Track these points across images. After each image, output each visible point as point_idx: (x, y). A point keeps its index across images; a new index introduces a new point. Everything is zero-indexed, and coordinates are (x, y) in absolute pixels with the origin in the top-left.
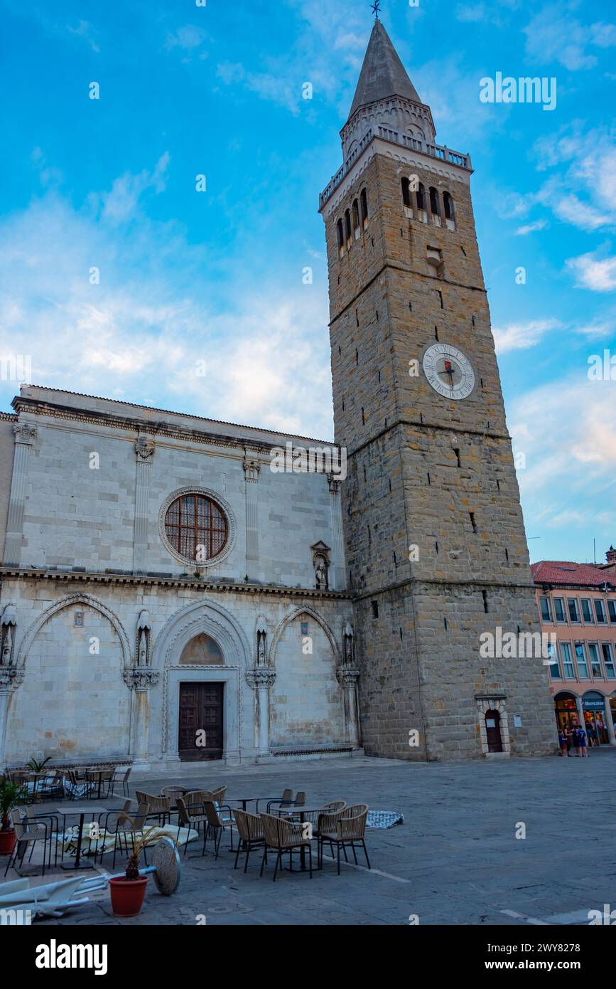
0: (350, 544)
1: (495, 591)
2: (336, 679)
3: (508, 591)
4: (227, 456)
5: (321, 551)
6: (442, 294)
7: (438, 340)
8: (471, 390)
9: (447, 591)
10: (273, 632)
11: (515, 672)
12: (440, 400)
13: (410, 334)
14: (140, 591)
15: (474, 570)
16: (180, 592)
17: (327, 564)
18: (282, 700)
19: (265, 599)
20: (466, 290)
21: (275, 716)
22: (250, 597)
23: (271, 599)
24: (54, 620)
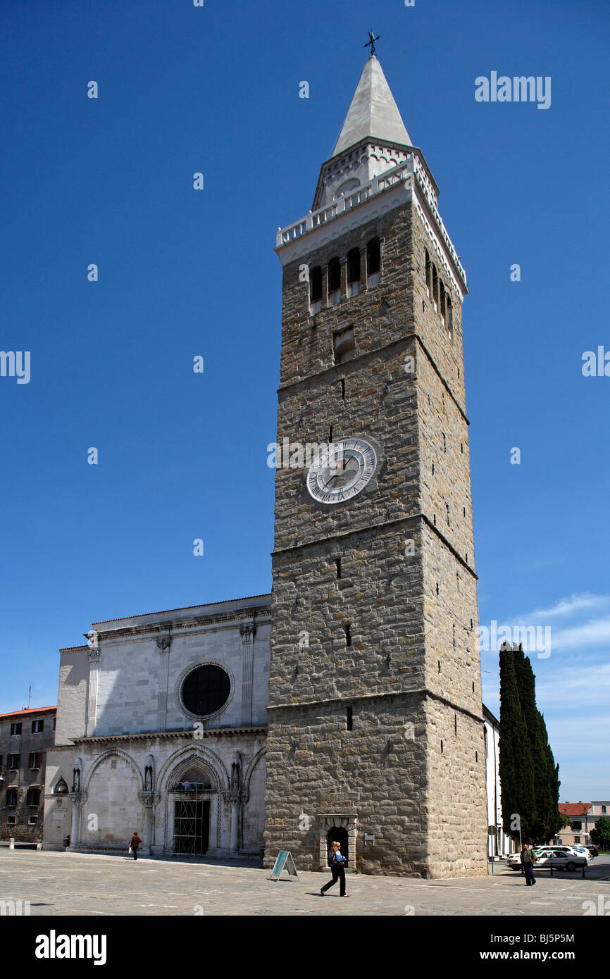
14: (149, 743)
16: (174, 741)
18: (255, 815)
19: (241, 738)
21: (249, 827)
22: (229, 738)
23: (247, 738)
24: (102, 765)
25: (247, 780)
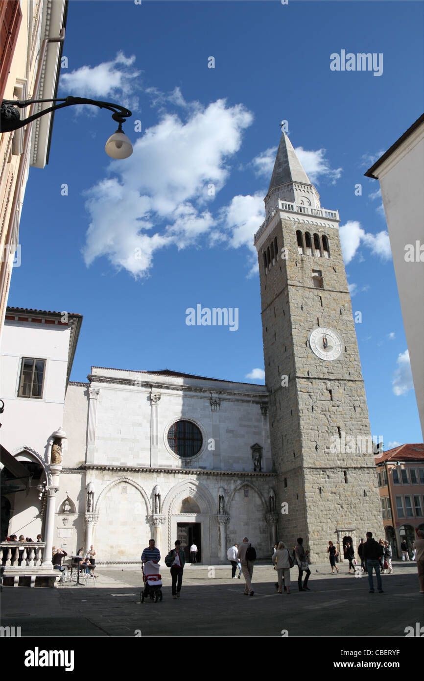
0: (273, 443)
1: (351, 471)
2: (265, 520)
3: (359, 470)
4: (201, 397)
5: (257, 449)
6: (322, 298)
7: (319, 326)
8: (339, 355)
9: (322, 472)
10: (228, 496)
12: (320, 362)
13: (302, 324)
15: (339, 460)
16: (176, 475)
17: (261, 457)
18: (234, 532)
19: (223, 478)
20: (337, 293)
21: (230, 541)
22: (215, 477)
23: (227, 478)
25: (228, 507)
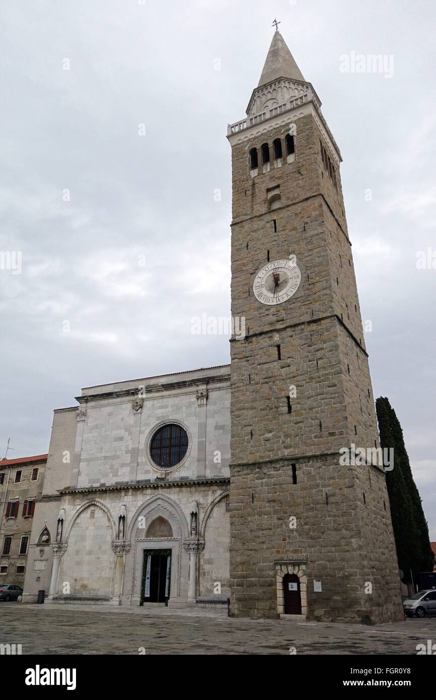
1: (305, 462)
3: (319, 460)
4: (186, 394)
6: (277, 221)
7: (269, 261)
8: (297, 288)
9: (257, 470)
10: (204, 512)
11: (320, 538)
12: (266, 310)
13: (244, 268)
14: (123, 494)
15: (286, 447)
16: (144, 491)
18: (210, 562)
19: (198, 488)
20: (301, 204)
21: (204, 573)
22: (188, 489)
23: (203, 488)
24: (82, 515)
25: (203, 528)
